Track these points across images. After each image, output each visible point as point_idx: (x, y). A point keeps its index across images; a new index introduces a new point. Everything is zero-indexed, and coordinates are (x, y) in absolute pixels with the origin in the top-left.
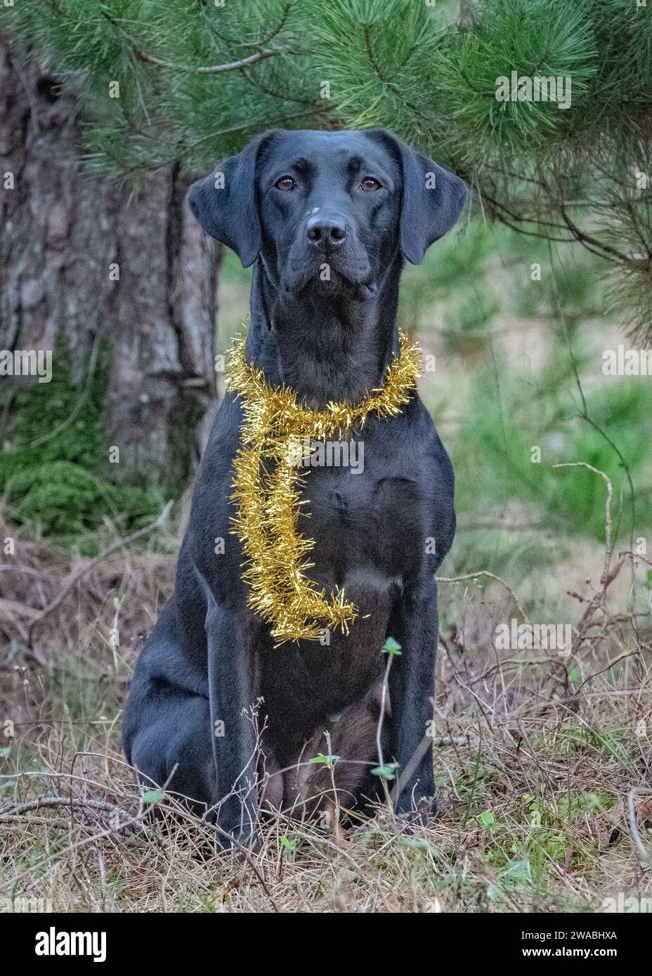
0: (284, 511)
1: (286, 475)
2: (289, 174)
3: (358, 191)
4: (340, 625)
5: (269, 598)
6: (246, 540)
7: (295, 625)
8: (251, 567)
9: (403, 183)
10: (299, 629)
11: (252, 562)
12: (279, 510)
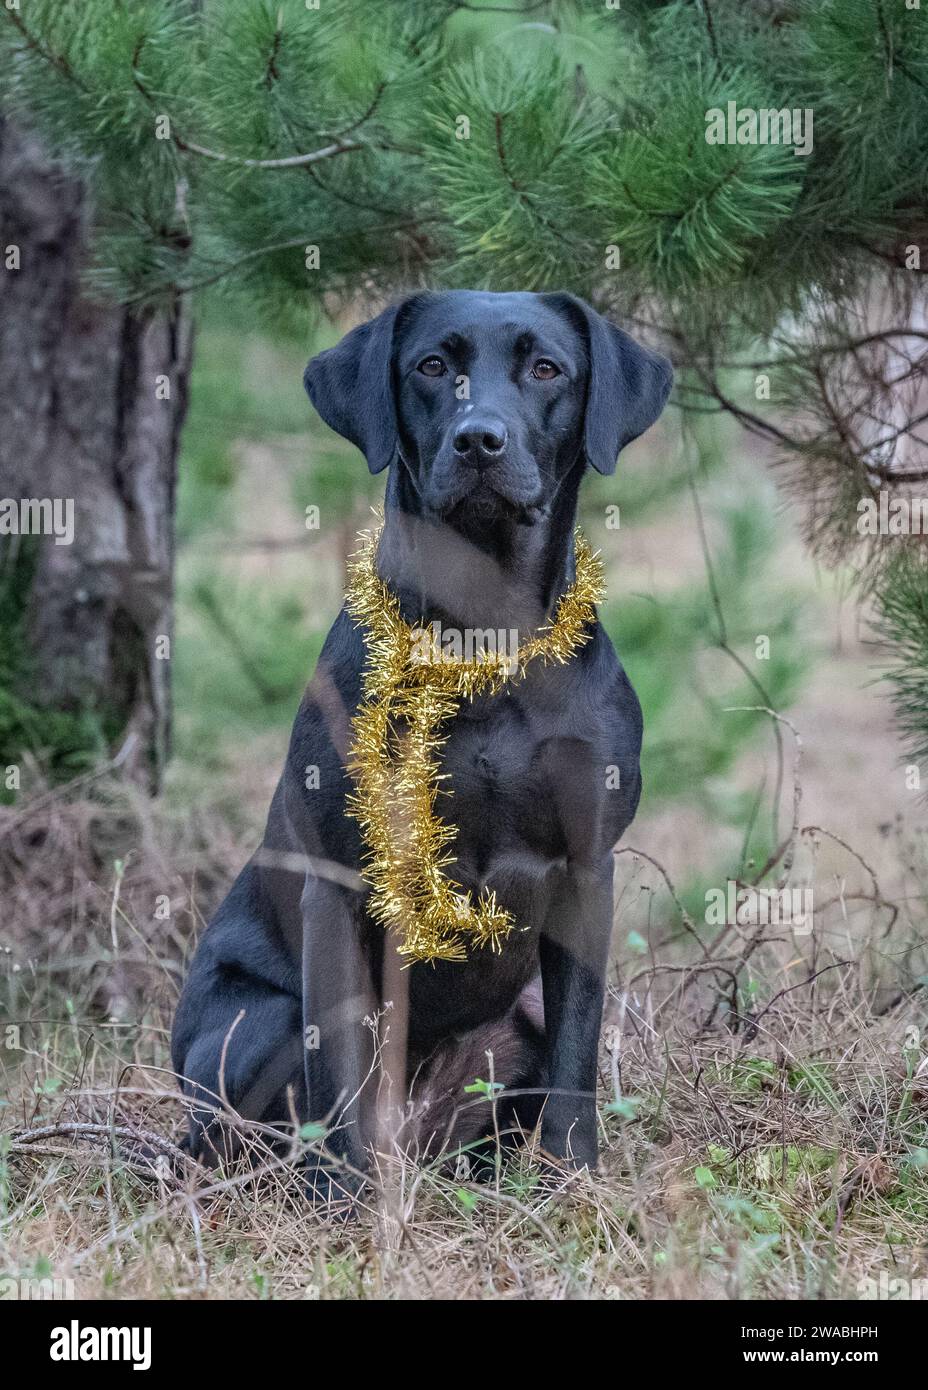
0: (418, 788)
1: (421, 741)
2: (437, 354)
3: (528, 380)
4: (489, 940)
5: (396, 903)
6: (367, 826)
7: (430, 940)
8: (372, 861)
9: (590, 366)
10: (434, 946)
11: (373, 855)
12: (412, 786)
